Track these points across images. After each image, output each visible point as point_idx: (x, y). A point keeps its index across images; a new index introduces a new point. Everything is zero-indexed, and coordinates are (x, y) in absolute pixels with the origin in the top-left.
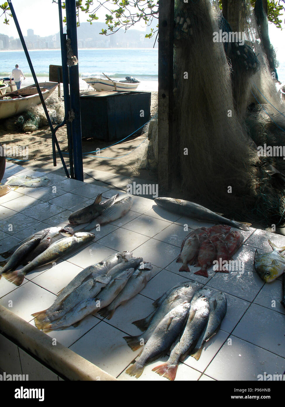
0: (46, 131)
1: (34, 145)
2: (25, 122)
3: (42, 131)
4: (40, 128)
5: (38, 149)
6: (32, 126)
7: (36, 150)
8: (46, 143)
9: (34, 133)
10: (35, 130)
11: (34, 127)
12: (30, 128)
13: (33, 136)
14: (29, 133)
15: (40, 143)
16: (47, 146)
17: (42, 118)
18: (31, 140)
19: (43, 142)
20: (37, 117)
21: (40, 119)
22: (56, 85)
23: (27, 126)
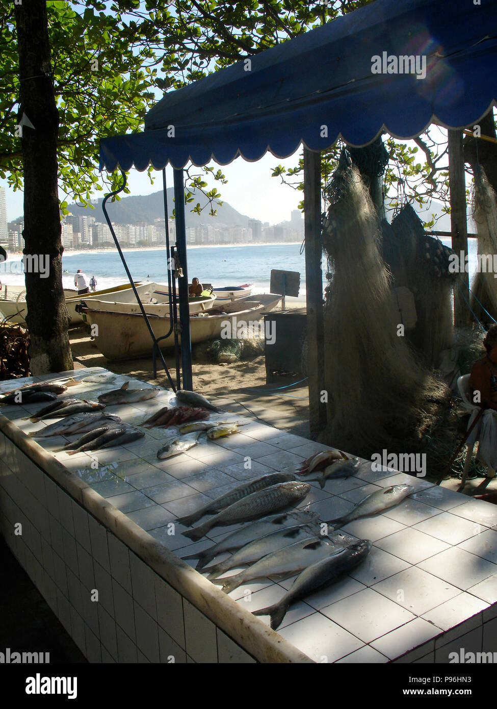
0: (250, 363)
1: (223, 379)
2: (220, 350)
3: (245, 363)
4: (242, 358)
5: (226, 385)
6: (231, 356)
7: (223, 386)
8: (241, 379)
9: (232, 365)
10: (235, 361)
11: (233, 356)
12: (227, 358)
13: (228, 369)
14: (224, 364)
15: (233, 378)
16: (239, 383)
17: (248, 345)
18: (222, 373)
19: (238, 377)
20: (241, 343)
21: (244, 345)
22: (278, 298)
23: (223, 355)
